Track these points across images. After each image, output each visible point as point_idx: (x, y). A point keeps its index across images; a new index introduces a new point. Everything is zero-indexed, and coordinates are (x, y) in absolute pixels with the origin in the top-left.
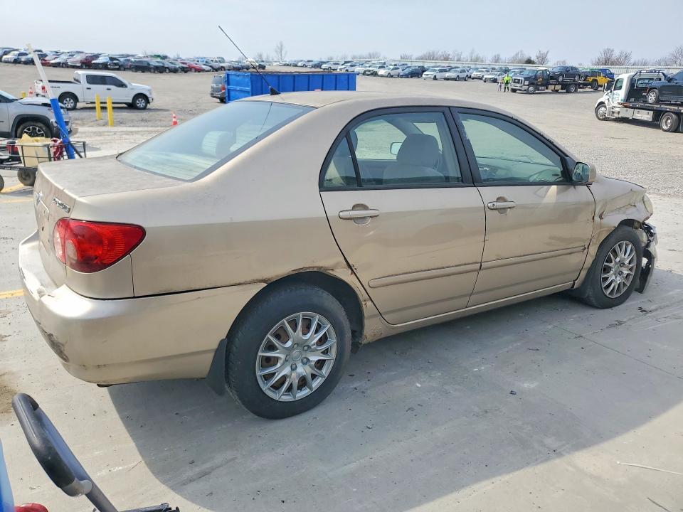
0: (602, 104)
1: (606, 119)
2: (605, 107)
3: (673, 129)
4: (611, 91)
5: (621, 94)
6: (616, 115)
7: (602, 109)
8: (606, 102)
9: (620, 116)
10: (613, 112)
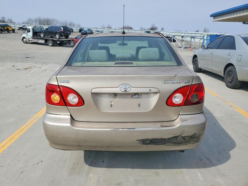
0: (24, 38)
1: (27, 43)
2: (26, 38)
3: (52, 45)
4: (26, 33)
5: (31, 34)
6: (31, 42)
7: (25, 40)
8: (26, 37)
9: (32, 42)
10: (30, 40)
